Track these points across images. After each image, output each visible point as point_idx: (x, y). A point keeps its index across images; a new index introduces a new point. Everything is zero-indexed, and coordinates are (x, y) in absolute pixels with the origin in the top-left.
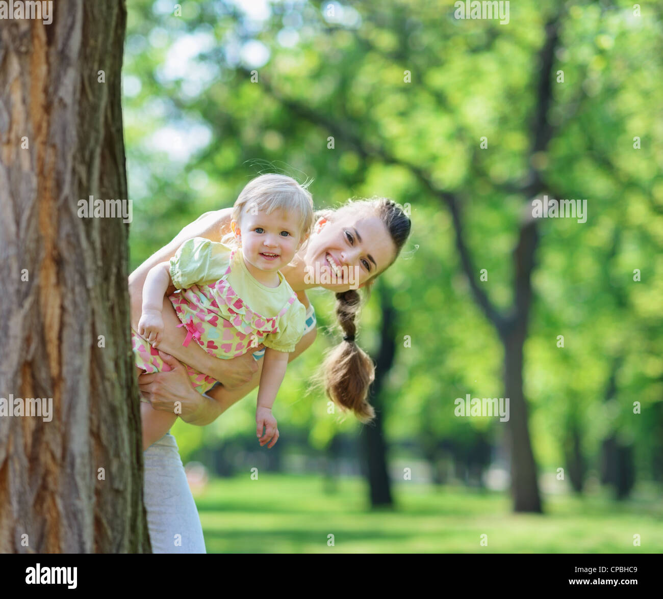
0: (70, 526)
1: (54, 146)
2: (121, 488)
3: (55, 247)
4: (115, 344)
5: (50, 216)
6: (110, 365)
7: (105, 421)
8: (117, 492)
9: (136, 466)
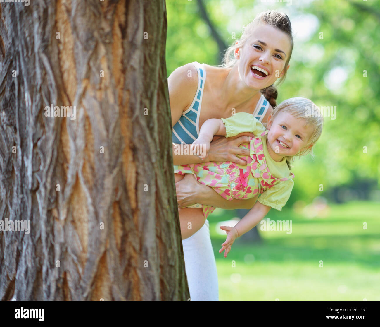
0: (146, 284)
1: (128, 90)
2: (173, 264)
3: (131, 142)
4: (168, 190)
5: (128, 126)
6: (165, 202)
7: (164, 230)
8: (171, 266)
9: (180, 253)
